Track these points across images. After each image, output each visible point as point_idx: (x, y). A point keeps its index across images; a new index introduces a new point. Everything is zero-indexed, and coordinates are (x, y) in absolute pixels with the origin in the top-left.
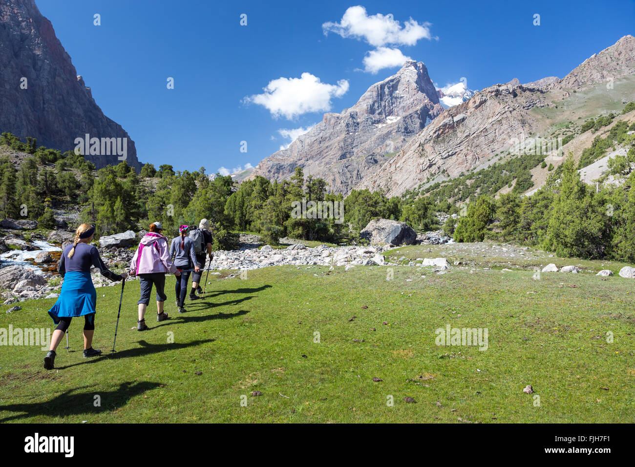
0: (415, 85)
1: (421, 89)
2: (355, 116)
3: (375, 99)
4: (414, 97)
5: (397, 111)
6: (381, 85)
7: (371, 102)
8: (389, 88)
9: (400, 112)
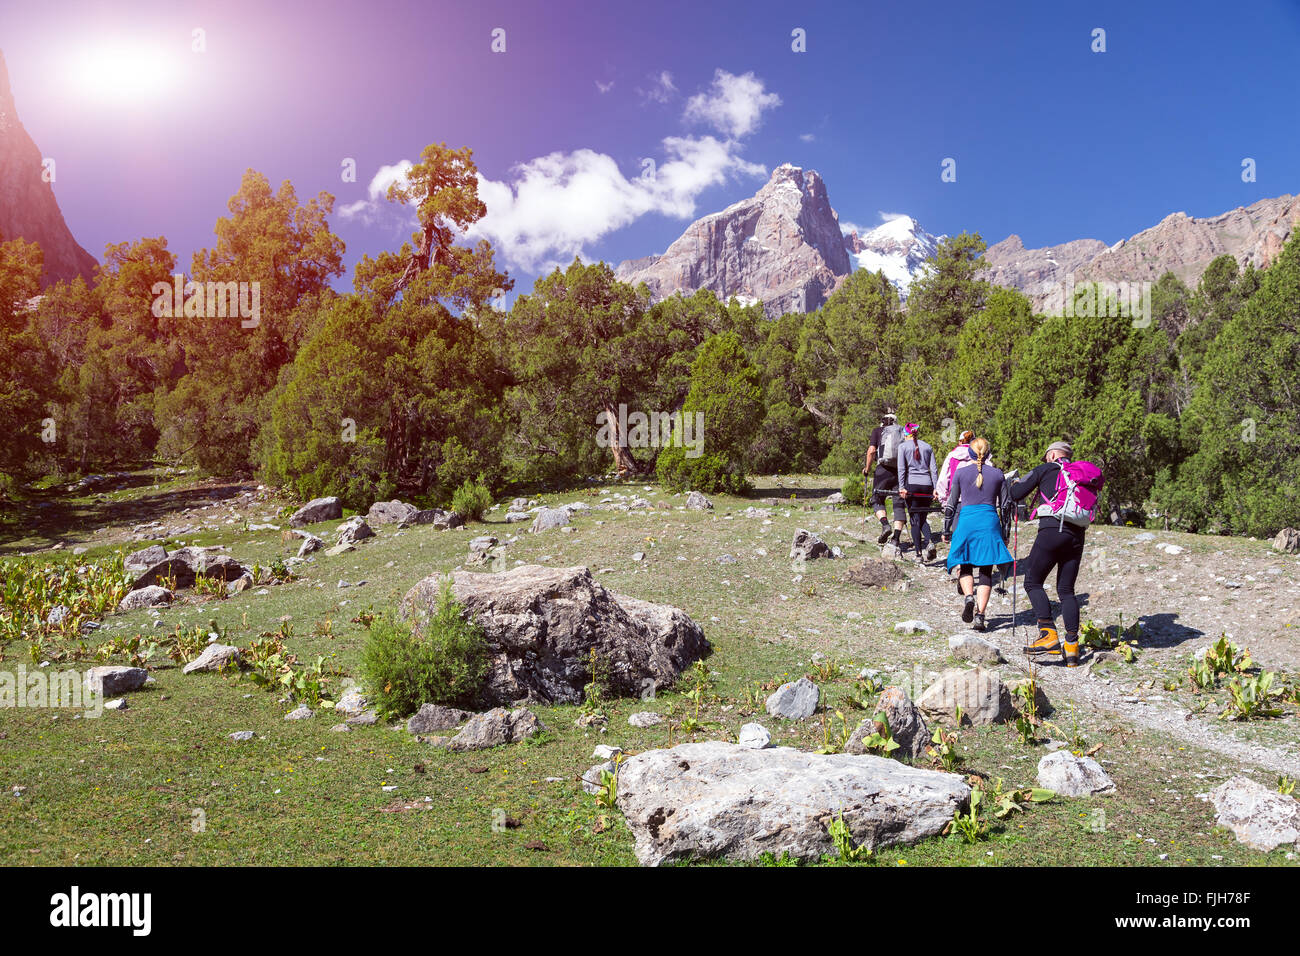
0: (795, 227)
1: (809, 236)
2: (654, 290)
3: (703, 252)
4: (793, 256)
5: (752, 286)
6: (718, 222)
7: (692, 259)
8: (735, 229)
9: (759, 288)
